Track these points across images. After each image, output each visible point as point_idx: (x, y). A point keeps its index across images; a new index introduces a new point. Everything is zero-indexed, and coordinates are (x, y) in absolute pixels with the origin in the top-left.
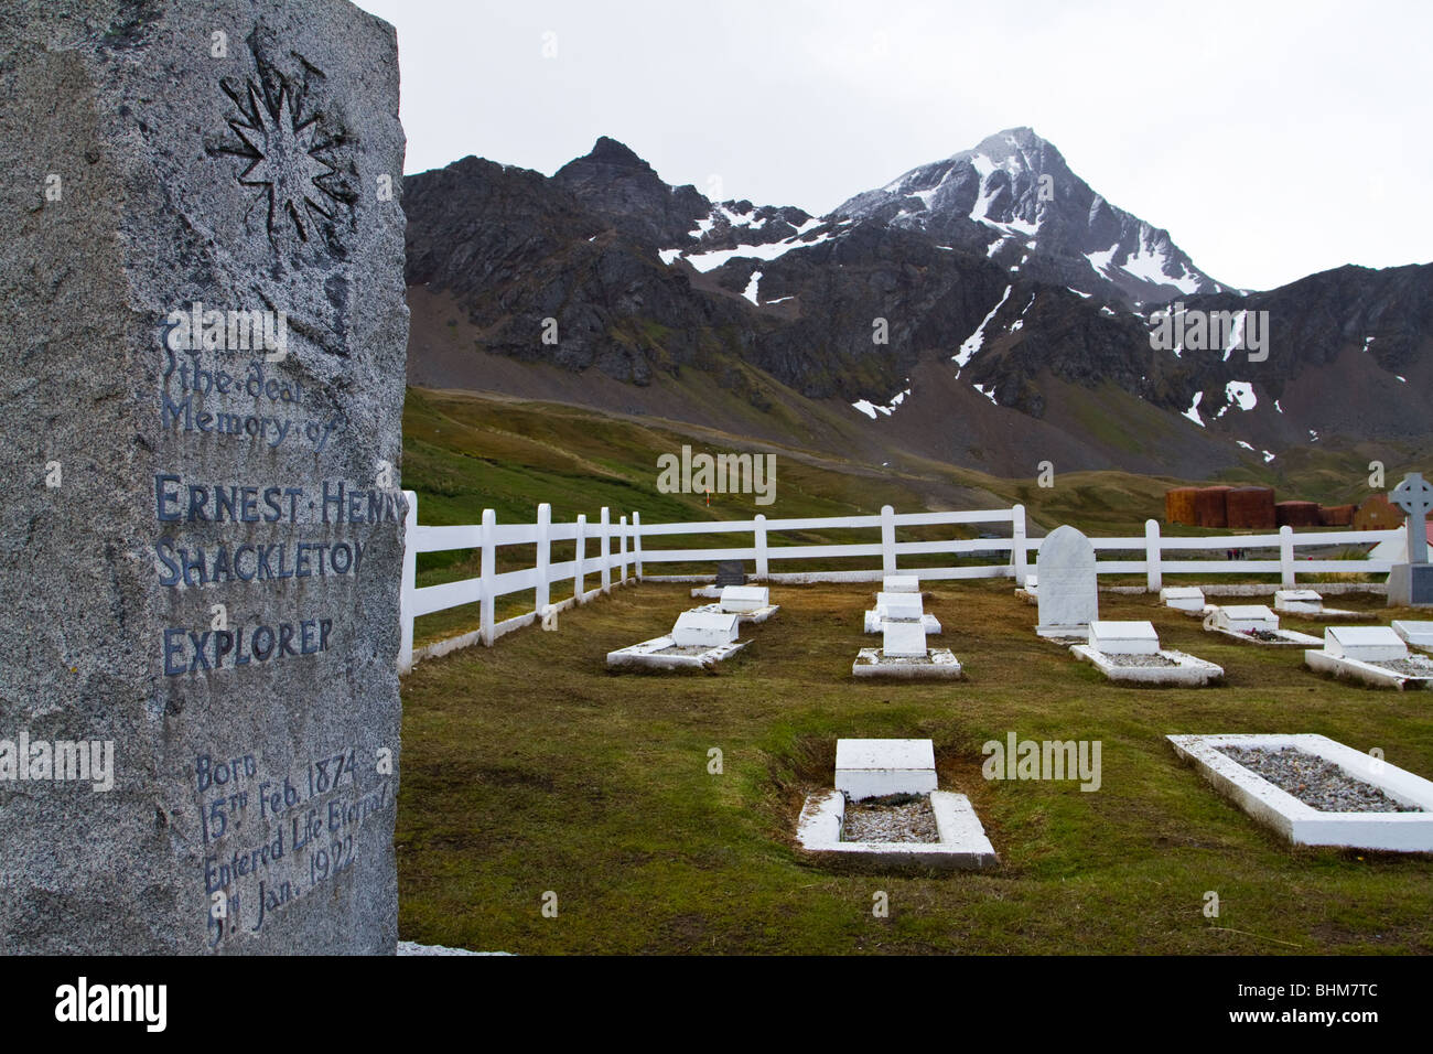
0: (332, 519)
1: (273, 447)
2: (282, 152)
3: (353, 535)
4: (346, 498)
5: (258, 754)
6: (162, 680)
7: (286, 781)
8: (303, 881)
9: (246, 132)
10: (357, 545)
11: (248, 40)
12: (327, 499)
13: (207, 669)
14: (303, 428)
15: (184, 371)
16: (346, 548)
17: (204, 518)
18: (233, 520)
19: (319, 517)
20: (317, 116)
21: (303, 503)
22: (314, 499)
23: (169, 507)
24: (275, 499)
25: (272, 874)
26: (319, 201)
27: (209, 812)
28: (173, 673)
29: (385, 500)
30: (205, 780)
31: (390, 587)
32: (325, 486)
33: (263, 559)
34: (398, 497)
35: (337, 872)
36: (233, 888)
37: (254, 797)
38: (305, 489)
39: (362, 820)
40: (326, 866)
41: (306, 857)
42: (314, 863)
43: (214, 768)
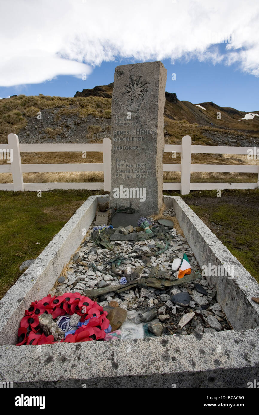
1: (128, 126)
2: (134, 90)
4: (140, 131)
5: (126, 160)
7: (131, 164)
8: (134, 177)
9: (128, 90)
10: (142, 137)
11: (130, 78)
12: (137, 131)
13: (119, 150)
14: (132, 123)
15: (117, 120)
16: (140, 137)
17: (119, 135)
18: (122, 135)
19: (135, 134)
21: (132, 132)
23: (115, 134)
24: (128, 132)
25: (128, 174)
26: (141, 94)
27: (118, 164)
28: (114, 150)
29: (147, 131)
30: (117, 161)
31: (154, 143)
32: (136, 130)
33: (127, 139)
34: (153, 131)
35: (142, 178)
36: (121, 173)
37: (125, 165)
38: (133, 131)
39: (148, 173)
40: (139, 177)
41: (135, 174)
42: (137, 175)
43: (119, 160)
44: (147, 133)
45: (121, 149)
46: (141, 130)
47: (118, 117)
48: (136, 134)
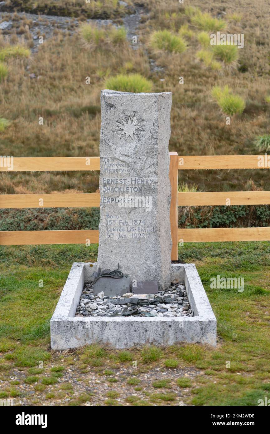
0: (134, 183)
1: (121, 173)
2: (128, 127)
3: (138, 186)
4: (136, 180)
5: (120, 216)
6: (102, 203)
7: (126, 221)
8: (130, 237)
9: (120, 127)
10: (139, 188)
11: (122, 113)
12: (132, 180)
13: (110, 203)
14: (126, 170)
15: (107, 164)
16: (137, 188)
17: (110, 184)
18: (114, 183)
19: (130, 183)
21: (127, 181)
22: (129, 180)
23: (105, 182)
24: (121, 180)
25: (122, 233)
27: (108, 221)
28: (104, 203)
29: (145, 181)
30: (108, 217)
31: (153, 195)
32: (132, 178)
33: (120, 189)
34: (151, 180)
35: (139, 238)
36: (113, 232)
37: (118, 221)
38: (127, 179)
39: (147, 232)
40: (137, 236)
41: (131, 233)
42: (133, 235)
43: (110, 216)
44: (145, 183)
45: (113, 202)
46: (137, 178)
47: (108, 161)
48: (132, 183)
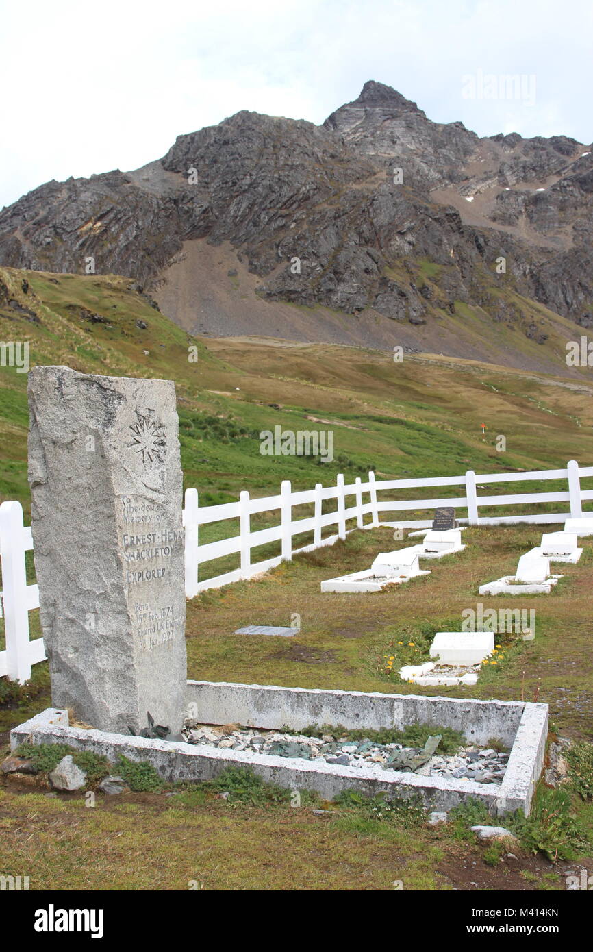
0: (164, 540)
1: (148, 523)
2: (145, 439)
3: (170, 544)
4: (167, 534)
5: (148, 604)
8: (160, 640)
9: (136, 437)
10: (171, 547)
11: (135, 411)
12: (162, 535)
13: (136, 582)
14: (156, 517)
15: (127, 507)
16: (168, 548)
17: (134, 544)
18: (140, 544)
19: (161, 540)
20: (153, 423)
21: (156, 537)
22: (159, 536)
23: (126, 542)
24: (150, 537)
25: (152, 636)
26: (155, 448)
27: (138, 617)
30: (137, 609)
31: (181, 558)
32: (162, 531)
34: (182, 531)
35: (169, 640)
36: (144, 637)
37: (148, 615)
38: (157, 533)
39: (175, 627)
40: (166, 637)
41: (161, 634)
42: (163, 636)
43: (139, 607)
45: (140, 580)
46: (168, 530)
47: (129, 501)
